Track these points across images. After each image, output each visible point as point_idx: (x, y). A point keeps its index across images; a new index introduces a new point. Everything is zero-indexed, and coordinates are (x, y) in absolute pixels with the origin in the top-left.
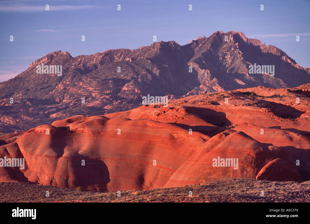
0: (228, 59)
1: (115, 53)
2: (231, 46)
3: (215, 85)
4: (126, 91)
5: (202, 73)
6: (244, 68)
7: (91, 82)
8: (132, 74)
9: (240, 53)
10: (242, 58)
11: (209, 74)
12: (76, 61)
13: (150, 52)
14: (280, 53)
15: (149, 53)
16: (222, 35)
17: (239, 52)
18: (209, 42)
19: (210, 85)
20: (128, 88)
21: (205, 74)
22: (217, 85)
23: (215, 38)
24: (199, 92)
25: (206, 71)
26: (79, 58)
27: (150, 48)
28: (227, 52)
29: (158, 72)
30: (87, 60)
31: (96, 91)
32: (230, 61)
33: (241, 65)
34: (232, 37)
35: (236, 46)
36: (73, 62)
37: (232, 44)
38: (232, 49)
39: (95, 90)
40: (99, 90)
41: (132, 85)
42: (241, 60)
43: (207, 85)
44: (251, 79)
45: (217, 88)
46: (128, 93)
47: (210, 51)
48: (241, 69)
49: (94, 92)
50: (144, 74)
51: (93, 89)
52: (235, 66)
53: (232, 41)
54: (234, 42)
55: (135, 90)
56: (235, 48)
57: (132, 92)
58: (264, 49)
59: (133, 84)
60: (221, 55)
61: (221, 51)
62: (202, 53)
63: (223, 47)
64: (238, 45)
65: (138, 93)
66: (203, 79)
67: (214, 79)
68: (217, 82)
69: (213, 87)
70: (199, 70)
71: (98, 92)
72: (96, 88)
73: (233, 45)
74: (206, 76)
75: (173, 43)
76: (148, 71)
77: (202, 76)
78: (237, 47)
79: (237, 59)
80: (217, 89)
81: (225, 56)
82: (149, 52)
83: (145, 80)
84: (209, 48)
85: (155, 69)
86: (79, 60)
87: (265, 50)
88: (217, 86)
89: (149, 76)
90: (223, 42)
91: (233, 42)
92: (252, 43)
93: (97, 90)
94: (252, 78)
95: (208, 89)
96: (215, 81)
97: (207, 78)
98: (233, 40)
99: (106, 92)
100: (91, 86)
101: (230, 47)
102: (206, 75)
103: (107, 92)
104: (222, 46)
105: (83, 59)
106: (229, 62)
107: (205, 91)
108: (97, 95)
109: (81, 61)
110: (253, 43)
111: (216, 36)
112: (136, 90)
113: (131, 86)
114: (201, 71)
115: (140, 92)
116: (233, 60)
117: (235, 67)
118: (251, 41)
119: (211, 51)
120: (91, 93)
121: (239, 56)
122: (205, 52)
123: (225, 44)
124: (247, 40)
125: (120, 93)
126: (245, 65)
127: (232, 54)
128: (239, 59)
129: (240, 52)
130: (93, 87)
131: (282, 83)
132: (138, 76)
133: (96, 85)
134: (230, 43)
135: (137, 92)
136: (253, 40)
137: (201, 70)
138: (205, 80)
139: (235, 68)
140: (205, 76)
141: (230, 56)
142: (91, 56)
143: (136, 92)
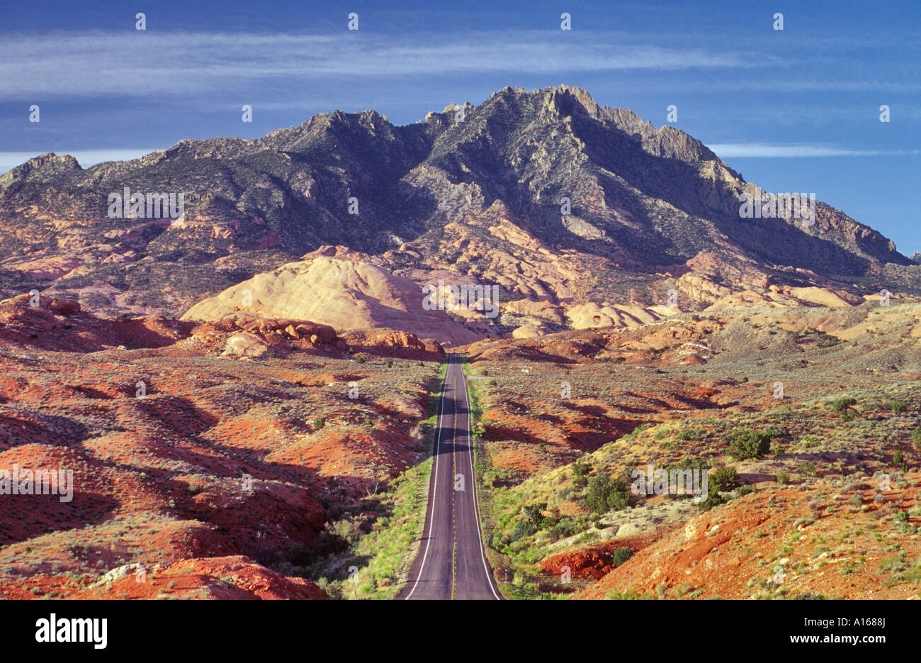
0: (540, 161)
1: (198, 151)
2: (548, 126)
3: (499, 223)
4: (181, 231)
5: (455, 194)
6: (590, 185)
7: (67, 203)
8: (219, 190)
9: (576, 145)
10: (585, 157)
11: (479, 195)
12: (88, 178)
13: (299, 141)
14: (699, 152)
15: (296, 143)
16: (520, 98)
17: (573, 141)
18: (482, 115)
19: (481, 223)
20: (188, 222)
21: (467, 197)
22: (506, 221)
23: (499, 105)
24: (441, 244)
25: (470, 187)
26: (96, 170)
27: (301, 130)
28: (536, 144)
29: (309, 183)
30: (119, 173)
31: (76, 231)
32: (546, 167)
33: (582, 176)
34: (553, 102)
35: (565, 126)
36: (80, 179)
37: (551, 120)
38: (553, 134)
39: (74, 226)
40: (86, 227)
41: (205, 213)
42: (580, 162)
43: (470, 223)
44: (615, 217)
45: (505, 229)
46: (185, 238)
47: (484, 139)
48: (582, 187)
49: (67, 234)
50: (260, 188)
51: (69, 224)
52: (563, 179)
53: (550, 113)
54: (558, 114)
55: (212, 228)
56: (562, 130)
57: (200, 236)
58: (650, 138)
59: (209, 211)
60: (517, 150)
61: (519, 140)
62: (459, 145)
63: (526, 130)
64: (569, 123)
65: (222, 238)
66: (457, 211)
67: (494, 205)
68: (503, 213)
69: (491, 229)
70: (447, 188)
71: (81, 235)
72: (79, 222)
73: (555, 124)
74: (470, 203)
75: (370, 118)
76: (277, 182)
77: (455, 203)
78: (569, 128)
79: (570, 158)
80: (504, 234)
81: (529, 154)
82: (295, 141)
83: (259, 207)
84: (480, 131)
85: (300, 177)
86: (97, 174)
87: (653, 140)
88: (505, 225)
89: (278, 197)
90: (523, 117)
91: (555, 115)
92: (613, 121)
93: (80, 227)
94: (616, 214)
95: (474, 235)
96: (496, 209)
97: (473, 209)
98: (556, 108)
99: (107, 235)
100: (63, 216)
101: (547, 129)
102: (469, 198)
103: (114, 234)
104: (520, 128)
105: (109, 171)
106: (544, 168)
107: (461, 240)
108: (74, 243)
109: (101, 177)
110: (616, 121)
111: (503, 101)
112: (217, 230)
113: (199, 218)
114: (454, 188)
115: (229, 237)
116: (556, 165)
117: (561, 181)
118: (609, 115)
119: (488, 139)
120: (57, 237)
121: (574, 151)
122: (467, 143)
123: (530, 122)
124: (598, 110)
125: (158, 238)
126: (593, 177)
127: (554, 147)
128: (576, 158)
129: (578, 140)
130: (67, 219)
131: (713, 232)
132: (238, 196)
133: (81, 212)
134: (544, 118)
135: (220, 235)
136: (615, 112)
137: (453, 185)
138: (464, 215)
139: (561, 187)
140: (466, 202)
141: (544, 153)
142: (132, 162)
143: (214, 235)
